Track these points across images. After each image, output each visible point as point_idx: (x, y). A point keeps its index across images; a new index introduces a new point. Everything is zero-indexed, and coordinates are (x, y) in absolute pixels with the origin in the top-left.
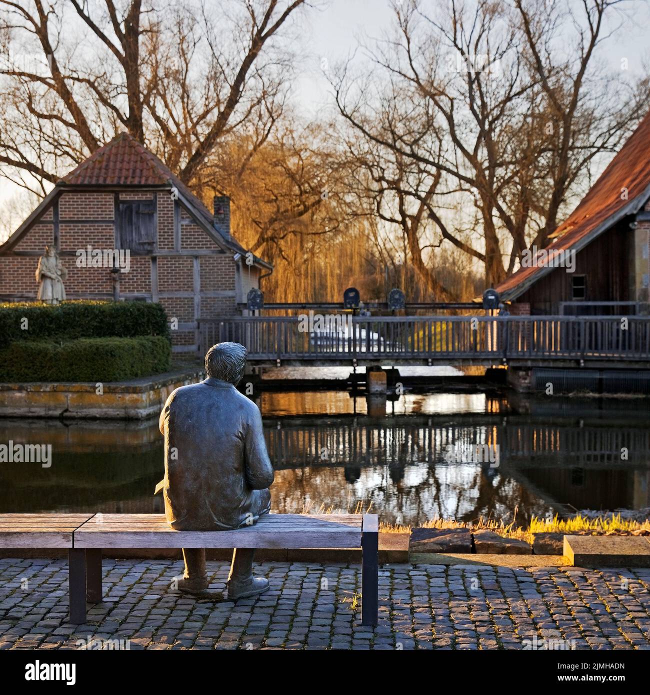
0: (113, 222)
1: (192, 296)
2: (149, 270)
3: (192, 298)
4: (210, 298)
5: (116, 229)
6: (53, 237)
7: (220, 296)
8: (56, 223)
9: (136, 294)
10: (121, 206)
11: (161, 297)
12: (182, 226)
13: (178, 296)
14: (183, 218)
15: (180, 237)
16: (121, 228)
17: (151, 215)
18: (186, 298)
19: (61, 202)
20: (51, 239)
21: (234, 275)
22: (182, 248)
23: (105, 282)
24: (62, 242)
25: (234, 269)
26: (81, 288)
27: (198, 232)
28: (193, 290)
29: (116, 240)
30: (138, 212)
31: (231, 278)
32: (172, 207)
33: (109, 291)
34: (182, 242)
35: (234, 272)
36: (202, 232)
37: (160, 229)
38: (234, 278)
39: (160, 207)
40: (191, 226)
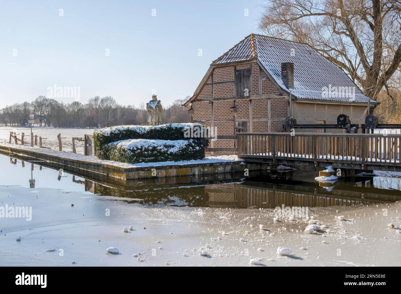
0: (233, 82)
1: (267, 121)
2: (249, 107)
3: (267, 122)
4: (275, 122)
5: (235, 85)
6: (211, 91)
7: (280, 121)
8: (212, 84)
9: (243, 120)
10: (237, 72)
11: (253, 121)
12: (263, 81)
13: (261, 121)
14: (263, 77)
15: (262, 87)
16: (237, 85)
17: (249, 77)
18: (264, 122)
19: (214, 73)
20: (210, 92)
21: (287, 108)
22: (262, 94)
23: (230, 114)
24: (214, 94)
25: (287, 104)
26: (221, 117)
27: (270, 84)
28: (267, 117)
29: (235, 91)
30: (243, 76)
31: (285, 110)
32: (258, 71)
33: (232, 118)
34: (263, 90)
35: (287, 106)
36: (272, 84)
37: (253, 84)
38: (287, 110)
39: (253, 72)
40: (266, 81)
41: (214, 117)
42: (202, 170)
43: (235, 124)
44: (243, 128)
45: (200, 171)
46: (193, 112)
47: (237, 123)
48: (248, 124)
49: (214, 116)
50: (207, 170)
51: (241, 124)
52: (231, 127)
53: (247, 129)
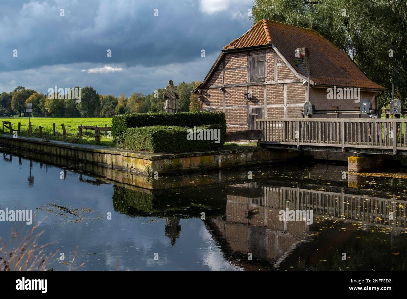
0: (247, 67)
1: (283, 106)
2: (263, 93)
3: (283, 108)
4: (292, 108)
5: (248, 71)
7: (298, 107)
8: (223, 70)
9: (257, 106)
10: (250, 58)
11: (268, 107)
12: (278, 67)
13: (276, 107)
14: (279, 62)
15: (277, 73)
16: (250, 71)
17: (263, 63)
18: (280, 108)
19: (226, 59)
20: (222, 79)
21: (304, 94)
22: (278, 79)
23: (244, 100)
24: (226, 80)
25: (304, 90)
26: (234, 103)
27: (286, 70)
28: (283, 103)
29: (248, 77)
30: (257, 61)
31: (303, 96)
32: (273, 57)
33: (245, 105)
34: (278, 76)
35: (304, 92)
36: (288, 70)
37: (268, 70)
38: (304, 95)
39: (268, 58)
40: (282, 66)
41: (226, 104)
42: (225, 157)
43: (248, 110)
44: (257, 114)
45: (223, 158)
46: (203, 99)
47: (250, 109)
48: (263, 111)
49: (226, 102)
50: (230, 157)
51: (255, 110)
52: (244, 114)
53: (261, 116)
